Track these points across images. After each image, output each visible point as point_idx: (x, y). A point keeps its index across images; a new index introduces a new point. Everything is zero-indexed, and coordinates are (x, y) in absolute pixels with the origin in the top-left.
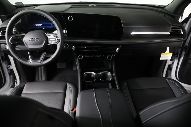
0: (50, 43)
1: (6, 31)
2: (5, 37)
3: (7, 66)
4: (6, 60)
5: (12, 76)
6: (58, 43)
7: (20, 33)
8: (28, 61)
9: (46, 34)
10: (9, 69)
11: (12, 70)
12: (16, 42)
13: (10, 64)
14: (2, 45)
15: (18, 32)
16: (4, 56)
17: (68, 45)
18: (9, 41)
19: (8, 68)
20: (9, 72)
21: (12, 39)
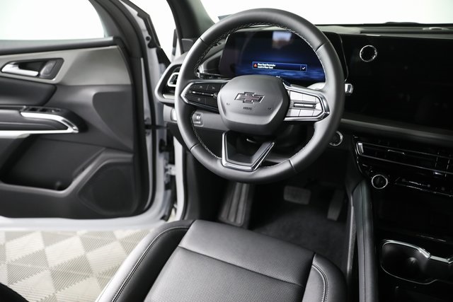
0: (295, 114)
1: (180, 74)
2: (174, 88)
3: (167, 165)
4: (167, 150)
5: (169, 192)
6: (320, 119)
7: (215, 77)
8: (217, 159)
9: (286, 87)
10: (168, 173)
11: (173, 178)
12: (199, 99)
13: (172, 161)
14: (167, 109)
15: (210, 76)
16: (165, 139)
17: (341, 137)
18: (183, 95)
19: (166, 170)
20: (167, 182)
21: (191, 89)
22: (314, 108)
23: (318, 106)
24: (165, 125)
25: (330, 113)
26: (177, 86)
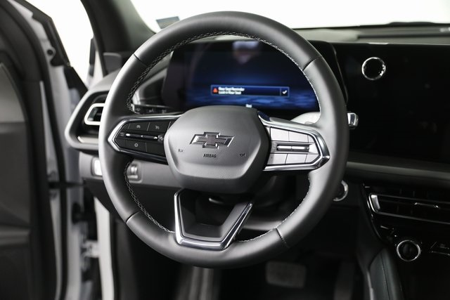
0: (279, 160)
1: (106, 106)
2: (97, 128)
3: (84, 241)
4: (83, 219)
5: (89, 285)
6: (317, 167)
7: (158, 111)
8: (167, 234)
9: (265, 122)
10: (87, 254)
11: (94, 262)
12: (136, 145)
13: (93, 235)
14: (84, 159)
15: (150, 108)
16: (81, 202)
17: (346, 189)
18: (111, 139)
19: (83, 250)
20: (85, 269)
21: (123, 130)
22: (306, 151)
23: (313, 148)
24: (81, 181)
25: (330, 157)
26: (102, 124)
